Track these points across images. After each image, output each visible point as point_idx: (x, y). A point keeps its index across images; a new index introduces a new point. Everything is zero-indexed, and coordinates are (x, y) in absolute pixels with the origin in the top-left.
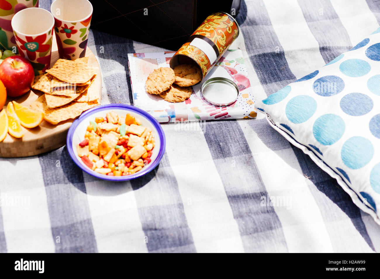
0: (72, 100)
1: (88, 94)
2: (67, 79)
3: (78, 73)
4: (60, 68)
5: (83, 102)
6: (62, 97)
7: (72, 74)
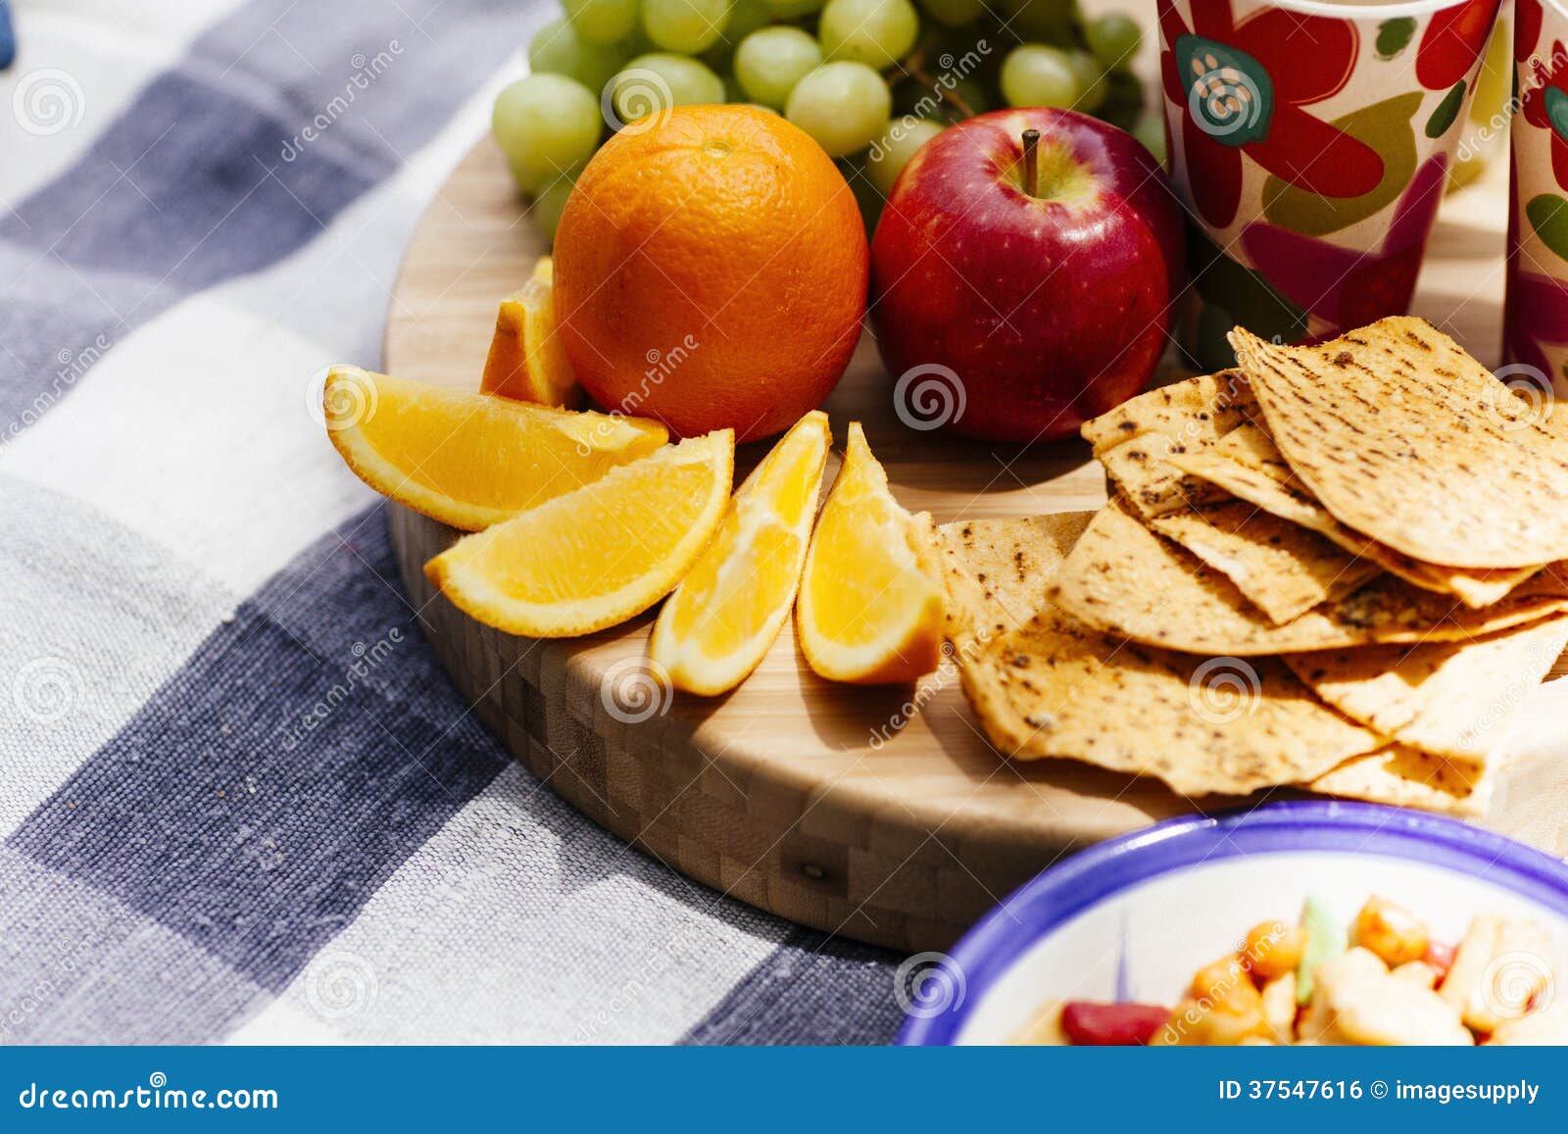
0: (1266, 643)
1: (1433, 682)
2: (1328, 470)
3: (1457, 480)
4: (1361, 375)
5: (1354, 723)
6: (1209, 590)
7: (1405, 460)
